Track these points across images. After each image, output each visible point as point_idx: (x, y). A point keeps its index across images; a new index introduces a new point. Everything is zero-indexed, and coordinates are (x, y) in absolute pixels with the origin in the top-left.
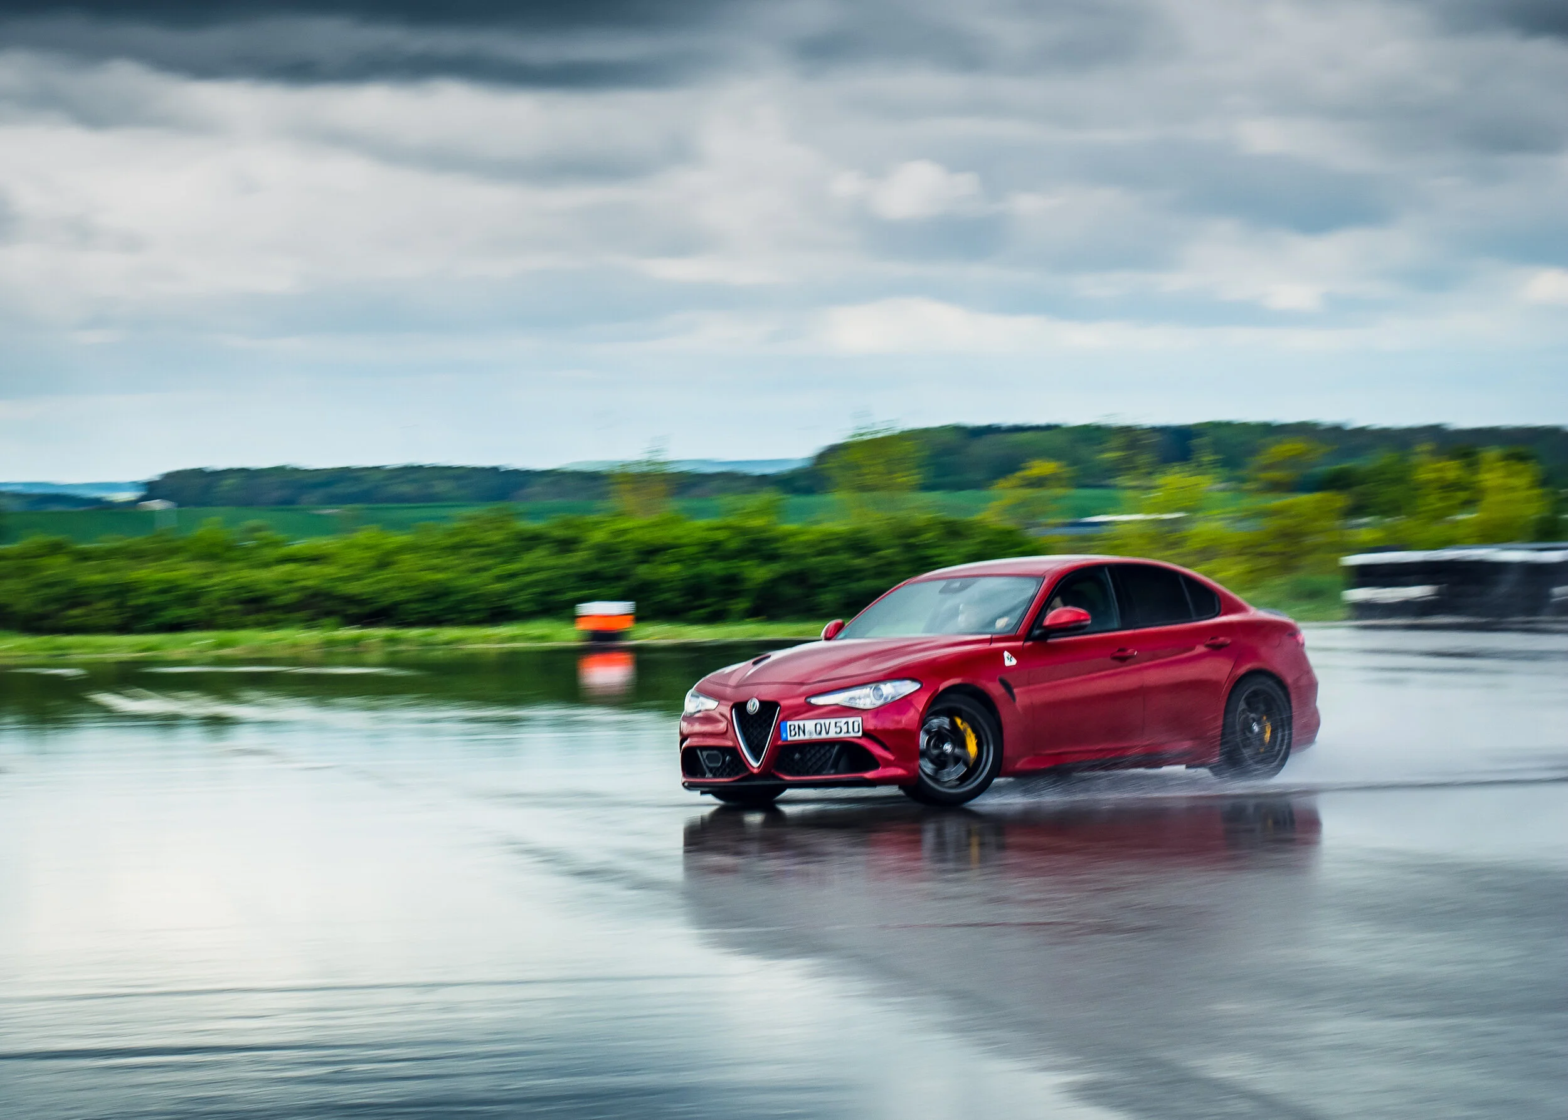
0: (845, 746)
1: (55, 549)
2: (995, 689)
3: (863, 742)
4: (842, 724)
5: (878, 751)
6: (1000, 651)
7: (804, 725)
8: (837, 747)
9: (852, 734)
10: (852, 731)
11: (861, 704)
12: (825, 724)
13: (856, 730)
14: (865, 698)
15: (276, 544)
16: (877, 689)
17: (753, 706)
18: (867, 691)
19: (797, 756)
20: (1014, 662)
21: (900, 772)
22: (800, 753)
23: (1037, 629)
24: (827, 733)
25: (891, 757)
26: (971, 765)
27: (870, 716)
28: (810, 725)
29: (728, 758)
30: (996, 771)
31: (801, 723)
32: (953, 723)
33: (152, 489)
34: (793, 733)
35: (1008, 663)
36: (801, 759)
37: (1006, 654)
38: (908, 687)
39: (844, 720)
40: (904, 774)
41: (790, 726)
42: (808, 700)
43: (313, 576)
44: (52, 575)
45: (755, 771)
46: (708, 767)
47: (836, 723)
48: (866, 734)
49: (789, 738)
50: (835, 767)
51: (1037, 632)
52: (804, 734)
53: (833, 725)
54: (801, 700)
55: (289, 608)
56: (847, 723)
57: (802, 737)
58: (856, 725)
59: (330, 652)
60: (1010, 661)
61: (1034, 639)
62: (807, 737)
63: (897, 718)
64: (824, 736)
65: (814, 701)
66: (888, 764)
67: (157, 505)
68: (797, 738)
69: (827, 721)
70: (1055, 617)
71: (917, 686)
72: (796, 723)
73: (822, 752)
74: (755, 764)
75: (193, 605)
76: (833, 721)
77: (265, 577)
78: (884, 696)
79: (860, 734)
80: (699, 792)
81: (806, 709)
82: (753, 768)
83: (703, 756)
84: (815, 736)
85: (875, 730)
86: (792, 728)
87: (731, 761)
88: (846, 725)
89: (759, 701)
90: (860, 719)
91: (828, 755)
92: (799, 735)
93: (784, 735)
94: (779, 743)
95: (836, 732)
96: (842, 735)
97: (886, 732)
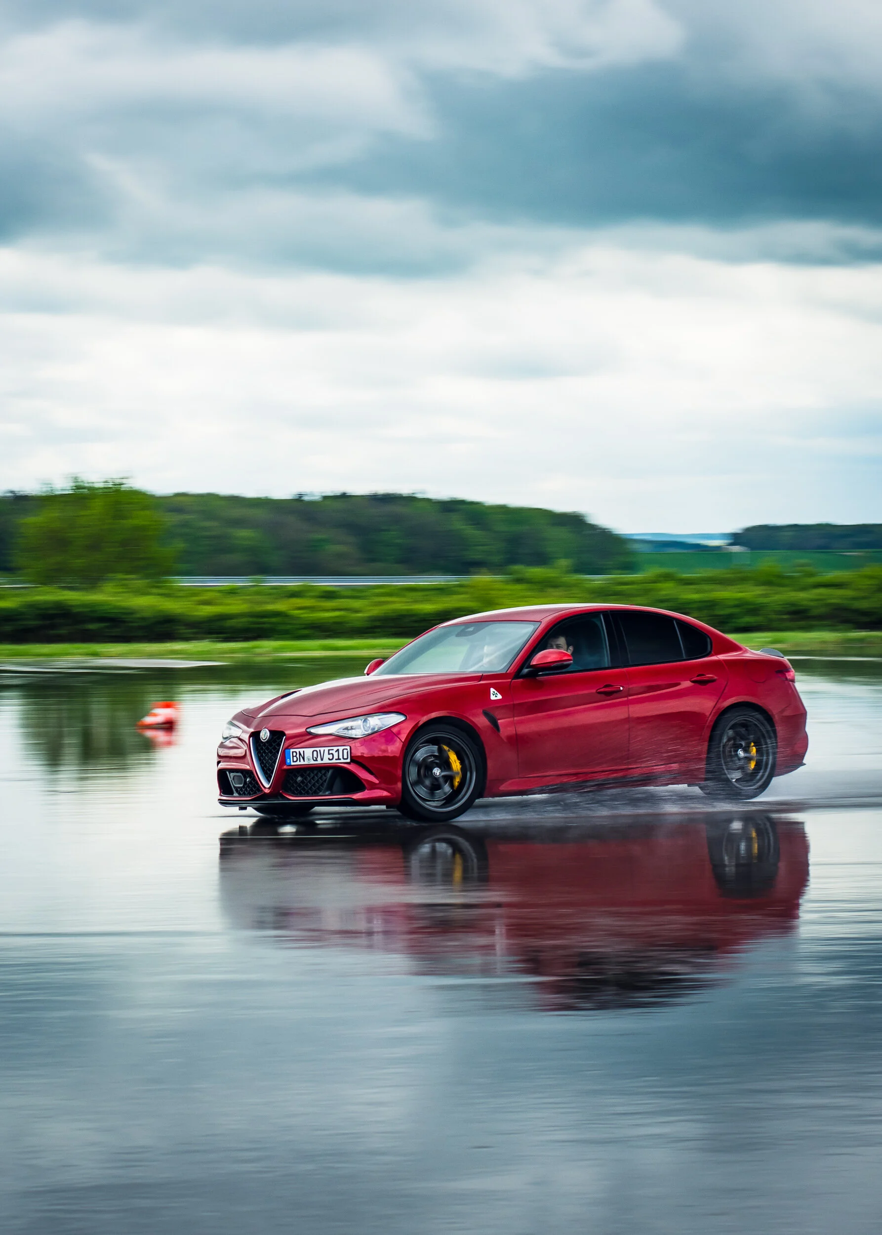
0: (337, 771)
1: (667, 577)
2: (481, 721)
3: (352, 768)
4: (333, 752)
5: (364, 775)
6: (486, 689)
7: (304, 751)
8: (331, 772)
9: (342, 761)
10: (342, 759)
11: (353, 733)
12: (320, 750)
13: (345, 757)
14: (359, 728)
15: (811, 575)
16: (365, 721)
17: (265, 735)
18: (359, 722)
19: (299, 779)
20: (499, 697)
21: (385, 794)
22: (302, 776)
23: (527, 668)
24: (322, 759)
25: (377, 781)
26: (455, 788)
27: (358, 744)
28: (308, 752)
29: (248, 780)
30: (479, 792)
31: (301, 750)
32: (440, 750)
33: (736, 538)
34: (295, 759)
35: (493, 698)
36: (302, 782)
37: (492, 690)
38: (393, 719)
39: (335, 748)
40: (388, 796)
41: (293, 752)
42: (308, 730)
43: (836, 596)
44: (666, 595)
45: (267, 791)
46: (235, 787)
47: (329, 750)
48: (354, 760)
49: (293, 764)
50: (331, 789)
51: (526, 671)
52: (304, 761)
53: (326, 752)
54: (303, 730)
55: (820, 617)
56: (338, 750)
57: (302, 762)
58: (345, 752)
59: (848, 647)
60: (495, 695)
61: (524, 676)
62: (306, 762)
63: (383, 747)
64: (319, 761)
65: (313, 730)
66: (373, 786)
67: (736, 549)
68: (298, 763)
69: (322, 749)
70: (544, 657)
71: (401, 718)
72: (297, 750)
73: (320, 775)
74: (267, 785)
75: (758, 615)
76: (327, 749)
77: (803, 597)
78: (371, 727)
79: (349, 760)
80: (238, 808)
81: (306, 738)
82: (265, 788)
83: (231, 776)
84: (312, 762)
85: (362, 757)
86: (295, 754)
87: (250, 782)
88: (337, 752)
89: (270, 731)
90: (348, 748)
91: (324, 778)
92: (300, 761)
93: (288, 761)
94: (285, 767)
95: (329, 759)
96: (334, 761)
97: (372, 758)
